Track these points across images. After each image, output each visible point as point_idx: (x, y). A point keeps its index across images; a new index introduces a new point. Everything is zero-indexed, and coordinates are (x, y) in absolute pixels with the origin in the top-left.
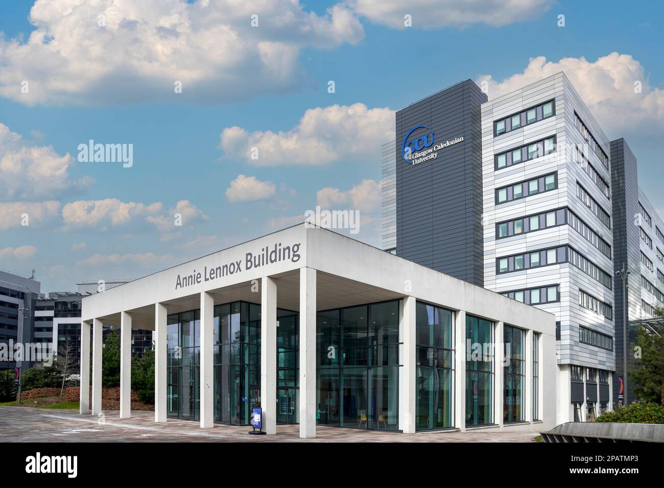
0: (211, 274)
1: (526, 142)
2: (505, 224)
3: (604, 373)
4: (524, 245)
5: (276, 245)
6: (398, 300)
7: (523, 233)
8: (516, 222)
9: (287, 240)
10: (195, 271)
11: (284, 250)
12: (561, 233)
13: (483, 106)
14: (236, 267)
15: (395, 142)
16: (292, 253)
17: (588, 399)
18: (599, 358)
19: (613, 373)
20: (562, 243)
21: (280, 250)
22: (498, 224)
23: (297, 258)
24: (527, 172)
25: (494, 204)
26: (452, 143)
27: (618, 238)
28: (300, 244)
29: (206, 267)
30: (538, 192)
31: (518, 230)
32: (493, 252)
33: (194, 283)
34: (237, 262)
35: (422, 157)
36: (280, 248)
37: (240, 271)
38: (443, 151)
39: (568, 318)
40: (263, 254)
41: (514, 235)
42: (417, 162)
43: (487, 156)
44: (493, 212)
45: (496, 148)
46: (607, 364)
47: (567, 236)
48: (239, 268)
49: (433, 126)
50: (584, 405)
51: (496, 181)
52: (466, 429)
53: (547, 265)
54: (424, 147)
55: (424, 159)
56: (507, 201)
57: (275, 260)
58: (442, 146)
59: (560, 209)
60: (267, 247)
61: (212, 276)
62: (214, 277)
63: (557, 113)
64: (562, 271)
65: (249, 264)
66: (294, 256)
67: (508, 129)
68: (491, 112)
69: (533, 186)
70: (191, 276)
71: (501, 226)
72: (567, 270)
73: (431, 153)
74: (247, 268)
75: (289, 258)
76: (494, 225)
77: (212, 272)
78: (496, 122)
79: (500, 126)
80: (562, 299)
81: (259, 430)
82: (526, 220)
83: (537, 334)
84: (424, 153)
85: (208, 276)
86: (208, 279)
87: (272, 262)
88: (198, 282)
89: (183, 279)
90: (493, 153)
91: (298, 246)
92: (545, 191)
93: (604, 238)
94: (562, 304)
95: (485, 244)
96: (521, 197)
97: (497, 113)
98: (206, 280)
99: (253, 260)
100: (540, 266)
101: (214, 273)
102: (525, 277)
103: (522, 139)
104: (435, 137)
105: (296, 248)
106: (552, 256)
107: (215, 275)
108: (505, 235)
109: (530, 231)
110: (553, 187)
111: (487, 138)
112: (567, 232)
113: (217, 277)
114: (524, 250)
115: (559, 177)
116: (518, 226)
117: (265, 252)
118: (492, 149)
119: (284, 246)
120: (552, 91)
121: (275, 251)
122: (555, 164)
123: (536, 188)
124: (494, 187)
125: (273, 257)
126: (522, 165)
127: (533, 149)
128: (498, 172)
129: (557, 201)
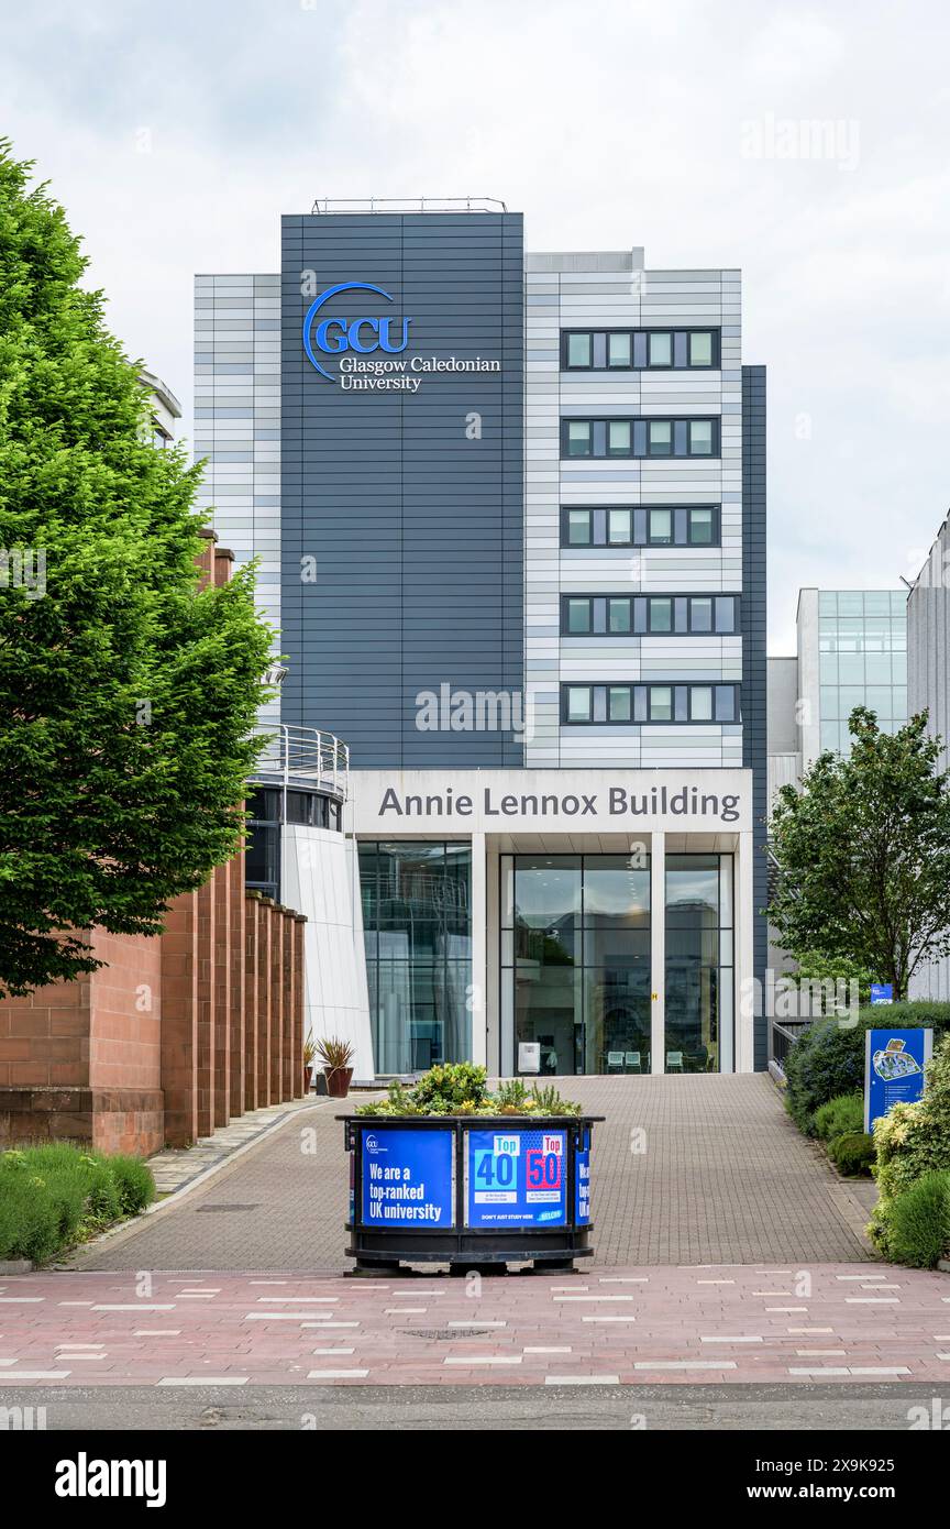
0: (505, 804)
1: (646, 411)
2: (586, 603)
4: (636, 664)
5: (685, 789)
7: (631, 632)
8: (614, 602)
9: (711, 786)
10: (450, 791)
11: (705, 799)
12: (726, 653)
13: (531, 278)
14: (583, 804)
16: (721, 808)
20: (727, 676)
21: (695, 798)
22: (565, 598)
23: (733, 816)
24: (646, 487)
25: (557, 542)
26: (466, 366)
28: (738, 797)
29: (487, 792)
30: (669, 542)
31: (618, 623)
32: (553, 664)
33: (450, 813)
34: (584, 798)
35: (371, 375)
36: (695, 794)
37: (595, 813)
38: (439, 378)
40: (654, 798)
41: (609, 634)
42: (353, 383)
43: (542, 415)
44: (556, 564)
45: (565, 400)
48: (590, 807)
49: (406, 299)
51: (564, 487)
53: (692, 722)
54: (379, 350)
55: (378, 382)
56: (591, 545)
57: (685, 810)
58: (437, 366)
59: (724, 596)
60: (664, 789)
61: (510, 809)
62: (516, 812)
63: (724, 365)
64: (727, 741)
65: (618, 806)
66: (726, 811)
67: (600, 362)
68: (554, 300)
69: (661, 525)
70: (438, 799)
71: (573, 603)
72: (739, 741)
73: (401, 372)
74: (613, 812)
75: (715, 812)
76: (557, 598)
77: (510, 802)
78: (567, 333)
79: (579, 348)
82: (641, 603)
84: (379, 367)
85: (497, 807)
87: (676, 812)
88: (463, 813)
89: (409, 800)
90: (556, 411)
91: (735, 799)
92: (691, 545)
96: (630, 543)
97: (571, 312)
98: (490, 812)
99: (628, 800)
100: (673, 722)
101: (515, 804)
103: (635, 399)
104: (415, 333)
105: (729, 802)
106: (702, 702)
107: (519, 808)
108: (585, 630)
109: (651, 633)
110: (709, 539)
111: (540, 367)
113: (525, 813)
114: (634, 677)
115: (724, 520)
116: (617, 614)
117: (659, 795)
118: (554, 399)
119: (705, 792)
120: (716, 309)
121: (684, 797)
122: (716, 487)
123: (666, 533)
124: (554, 499)
125: (679, 805)
126: (633, 464)
127: (660, 434)
128: (568, 465)
129: (716, 575)
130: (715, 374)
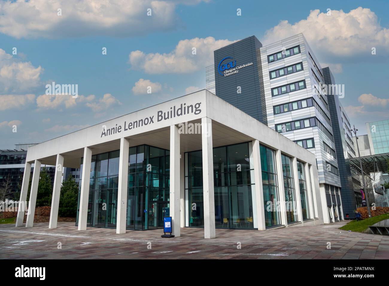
0: (129, 126)
1: (286, 66)
2: (279, 107)
3: (337, 188)
4: (291, 117)
5: (182, 105)
6: (248, 143)
7: (289, 111)
8: (284, 105)
9: (191, 101)
10: (117, 125)
11: (188, 107)
12: (311, 111)
13: (261, 49)
14: (150, 120)
15: (214, 66)
16: (194, 109)
17: (333, 204)
18: (335, 180)
19: (340, 188)
20: (312, 116)
21: (185, 108)
22: (274, 107)
23: (199, 112)
24: (288, 80)
25: (271, 96)
26: (246, 66)
27: (333, 115)
28: (201, 103)
29: (125, 122)
30: (295, 90)
31: (286, 110)
32: (273, 121)
33: (116, 133)
34: (150, 117)
35: (230, 72)
36: (185, 106)
37: (153, 122)
38: (242, 69)
39: (321, 157)
40: (171, 111)
41: (284, 112)
42: (227, 75)
43: (265, 72)
44: (271, 100)
45: (270, 68)
46: (338, 183)
47: (315, 113)
48: (152, 120)
49: (235, 57)
50: (337, 207)
51: (271, 85)
52: (288, 225)
53: (305, 128)
54: (231, 67)
55: (231, 73)
56: (278, 95)
57: (181, 114)
58: (241, 67)
59: (309, 98)
60: (175, 107)
61: (130, 127)
62: (132, 128)
63: (301, 52)
64: (314, 131)
65: (160, 118)
66: (196, 110)
67: (276, 59)
68: (265, 51)
69: (292, 87)
70: (114, 128)
71: (276, 107)
72: (317, 130)
73: (235, 70)
74: (158, 121)
75: (192, 112)
76: (272, 107)
77: (131, 124)
78: (269, 56)
79: (271, 58)
80: (316, 146)
81: (169, 234)
82: (290, 104)
83: (310, 165)
84: (231, 71)
85: (127, 127)
86: (127, 129)
87: (178, 115)
88: (119, 132)
89: (107, 131)
90: (268, 71)
91: (199, 104)
92: (299, 90)
93: (327, 115)
94: (316, 149)
95: (268, 117)
96: (286, 92)
97: (269, 52)
98: (125, 130)
99: (163, 115)
100: (301, 128)
101: (132, 125)
102: (293, 134)
103: (284, 64)
104: (237, 63)
105: (197, 106)
106: (307, 123)
107: (132, 126)
108: (279, 112)
109: (293, 110)
110: (303, 87)
111: (264, 64)
112: (314, 110)
113: (134, 128)
114: (291, 120)
115: (306, 82)
116: (285, 108)
117: (173, 110)
118: (268, 69)
119: (188, 104)
120: (298, 42)
121: (181, 109)
122: (304, 76)
123: (294, 88)
124: (270, 88)
125: (179, 112)
126: (285, 77)
127: (290, 69)
128: (272, 80)
129: (306, 94)
130: (300, 54)
